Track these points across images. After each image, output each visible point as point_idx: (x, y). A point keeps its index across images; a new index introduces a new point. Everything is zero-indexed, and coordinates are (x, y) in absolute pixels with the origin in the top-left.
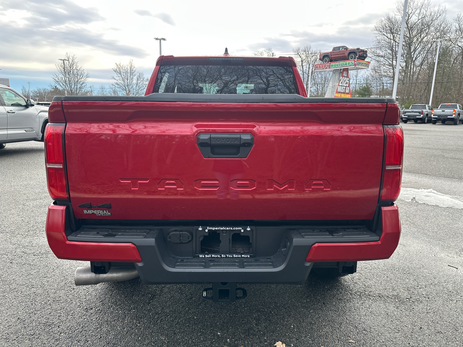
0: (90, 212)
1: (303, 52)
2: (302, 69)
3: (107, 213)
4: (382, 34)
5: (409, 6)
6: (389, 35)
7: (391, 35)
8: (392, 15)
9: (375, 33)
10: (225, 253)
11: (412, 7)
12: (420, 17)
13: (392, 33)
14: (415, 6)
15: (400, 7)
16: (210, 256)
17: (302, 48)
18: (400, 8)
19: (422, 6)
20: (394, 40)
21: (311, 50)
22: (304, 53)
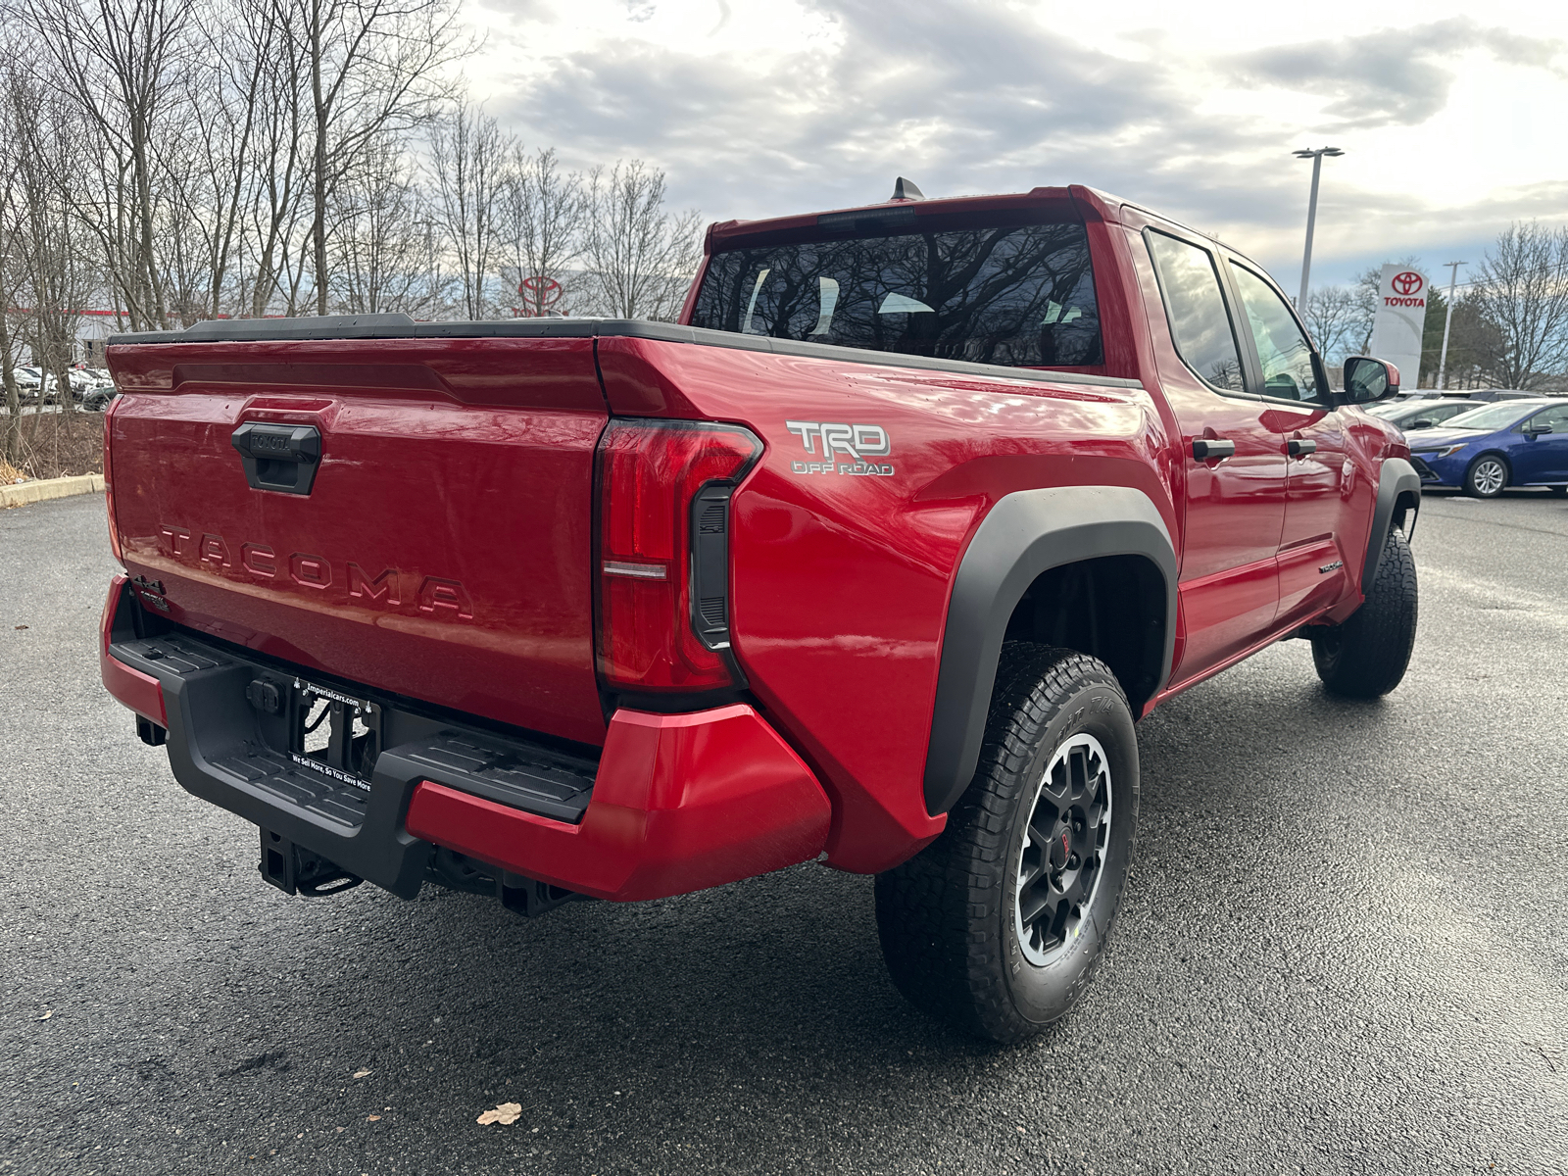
3: (163, 604)
16: (308, 763)
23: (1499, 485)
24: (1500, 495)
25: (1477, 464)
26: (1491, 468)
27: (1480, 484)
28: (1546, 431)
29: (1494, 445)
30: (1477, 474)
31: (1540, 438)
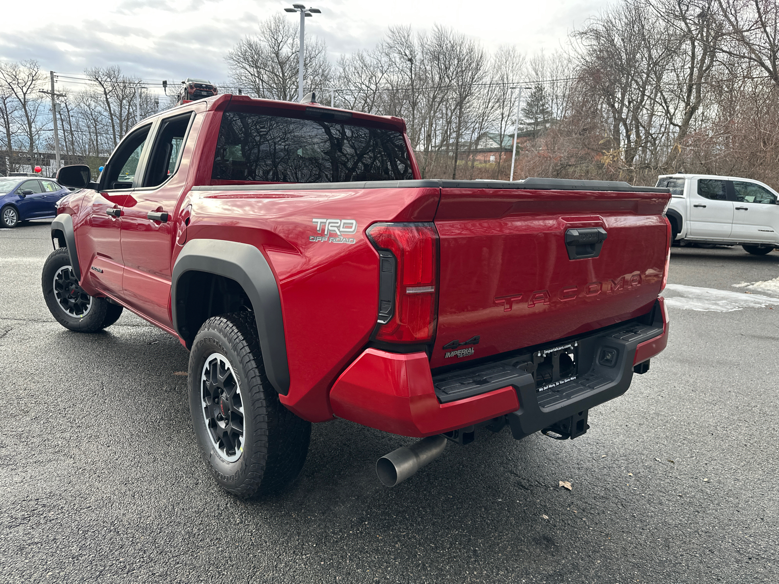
0: (453, 354)
1: (106, 77)
2: (107, 108)
3: (471, 351)
4: (241, 66)
5: (278, 29)
6: (251, 70)
7: (255, 69)
8: (254, 39)
9: (230, 63)
10: (558, 380)
11: (282, 32)
12: (294, 51)
13: (257, 67)
14: (286, 33)
15: (264, 28)
16: (547, 387)
17: (103, 70)
18: (265, 30)
19: (296, 33)
20: (260, 79)
21: (121, 75)
22: (109, 80)
23: (15, 221)
24: (17, 226)
25: (3, 211)
26: (10, 212)
27: (7, 221)
28: (30, 193)
29: (7, 200)
30: (5, 216)
31: (28, 196)
